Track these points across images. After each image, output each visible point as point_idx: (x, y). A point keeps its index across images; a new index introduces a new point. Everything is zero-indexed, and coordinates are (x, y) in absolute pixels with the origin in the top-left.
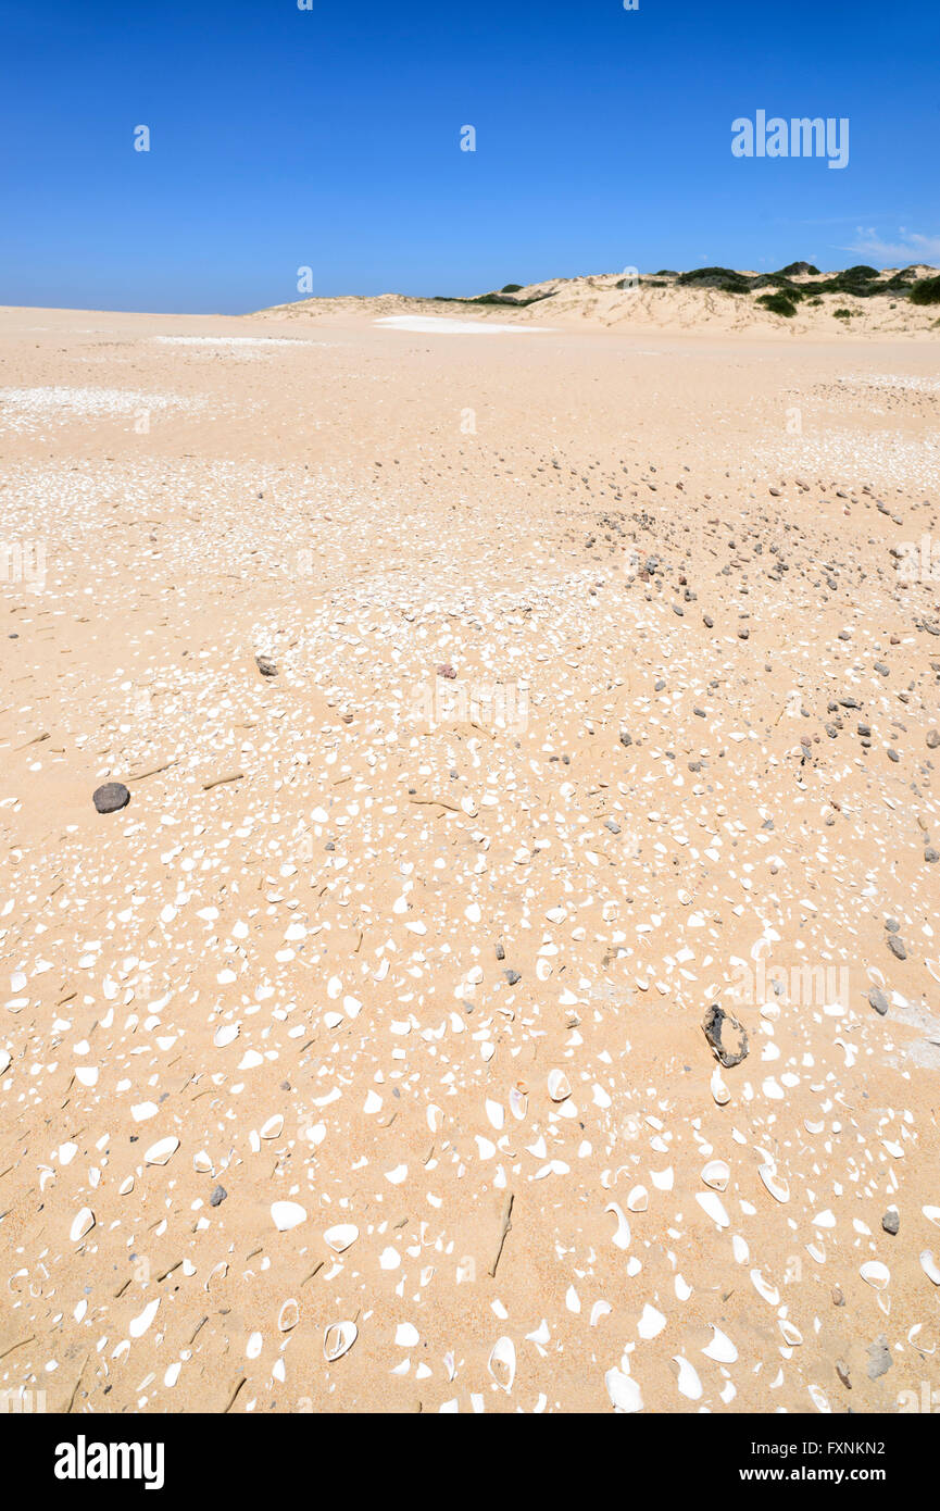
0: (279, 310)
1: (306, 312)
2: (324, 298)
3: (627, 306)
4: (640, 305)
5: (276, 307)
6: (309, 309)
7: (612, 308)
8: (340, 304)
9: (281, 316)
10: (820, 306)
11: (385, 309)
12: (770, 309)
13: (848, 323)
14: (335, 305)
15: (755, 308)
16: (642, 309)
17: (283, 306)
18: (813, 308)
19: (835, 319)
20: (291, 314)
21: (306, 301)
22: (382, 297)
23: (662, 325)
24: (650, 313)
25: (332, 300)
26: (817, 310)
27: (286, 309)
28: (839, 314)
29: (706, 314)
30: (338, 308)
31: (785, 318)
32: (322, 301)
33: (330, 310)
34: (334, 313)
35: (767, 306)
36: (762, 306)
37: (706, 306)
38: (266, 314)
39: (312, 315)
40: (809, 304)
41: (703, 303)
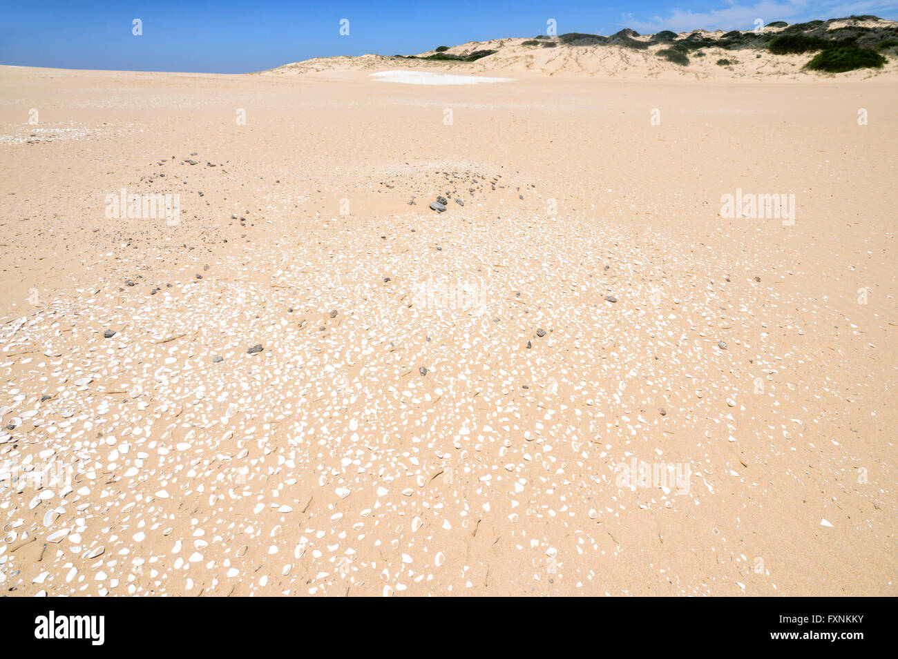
0: (292, 67)
1: (313, 68)
2: (323, 58)
3: (560, 60)
4: (570, 60)
5: (289, 65)
6: (314, 66)
7: (548, 62)
8: (335, 62)
9: (295, 72)
10: (703, 57)
11: (370, 65)
12: (670, 60)
13: (732, 70)
14: (333, 63)
15: (659, 60)
16: (572, 62)
17: (293, 64)
18: (699, 59)
19: (718, 66)
20: (302, 70)
21: (310, 60)
22: (364, 56)
23: (593, 74)
24: (579, 65)
25: (329, 60)
26: (702, 60)
27: (297, 67)
28: (721, 62)
29: (623, 64)
30: (334, 65)
31: (682, 66)
32: (321, 60)
33: (330, 66)
34: (333, 69)
35: (667, 57)
36: (663, 58)
37: (622, 59)
38: (281, 70)
39: (318, 71)
40: (695, 56)
41: (618, 57)
